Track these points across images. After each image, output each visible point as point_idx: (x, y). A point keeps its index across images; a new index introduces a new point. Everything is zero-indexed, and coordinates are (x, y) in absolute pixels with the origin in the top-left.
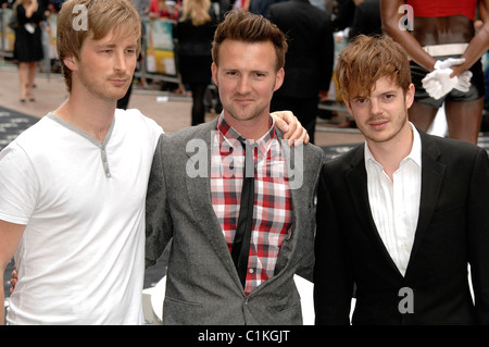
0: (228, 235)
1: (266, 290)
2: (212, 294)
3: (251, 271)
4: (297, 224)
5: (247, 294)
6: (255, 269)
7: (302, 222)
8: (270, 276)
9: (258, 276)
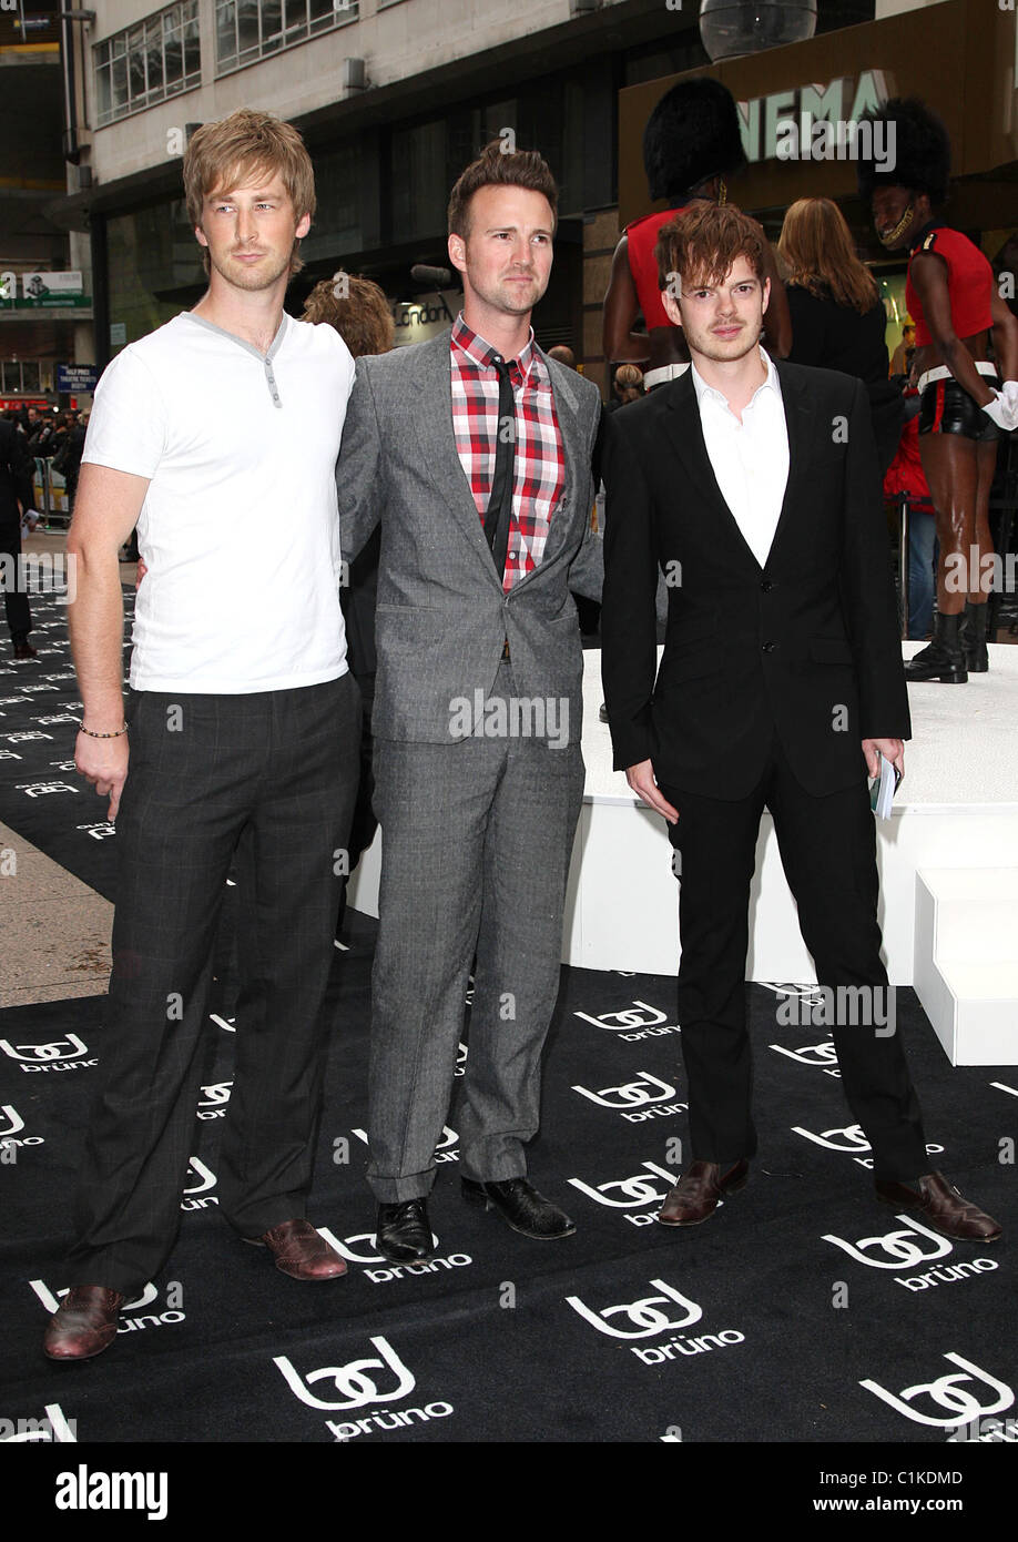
0: (481, 500)
1: (533, 584)
2: (454, 593)
3: (512, 556)
4: (574, 484)
5: (507, 591)
6: (517, 553)
7: (580, 482)
8: (538, 563)
9: (522, 564)
